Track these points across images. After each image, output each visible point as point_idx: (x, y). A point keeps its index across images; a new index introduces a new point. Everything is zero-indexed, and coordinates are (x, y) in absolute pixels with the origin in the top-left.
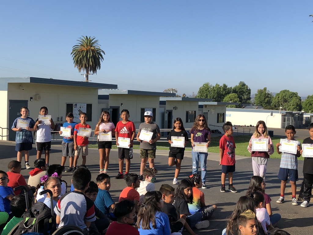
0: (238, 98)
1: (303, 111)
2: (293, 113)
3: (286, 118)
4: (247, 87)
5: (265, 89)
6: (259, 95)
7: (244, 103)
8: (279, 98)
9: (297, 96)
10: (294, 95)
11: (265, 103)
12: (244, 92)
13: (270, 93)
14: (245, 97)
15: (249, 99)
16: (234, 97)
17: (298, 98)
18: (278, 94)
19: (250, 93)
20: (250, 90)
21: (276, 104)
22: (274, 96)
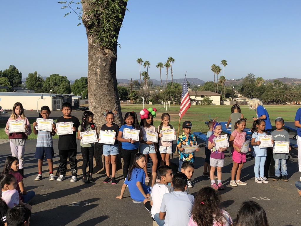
0: (8, 82)
1: (72, 94)
2: (62, 95)
3: (56, 100)
4: (18, 71)
5: (36, 73)
6: (30, 79)
7: (15, 86)
8: (49, 81)
9: (66, 80)
10: (64, 79)
11: (37, 86)
12: (15, 76)
13: (40, 77)
14: (16, 81)
15: (21, 82)
16: (4, 81)
17: (67, 82)
18: (48, 78)
19: (21, 77)
20: (21, 74)
21: (47, 87)
22: (45, 80)
